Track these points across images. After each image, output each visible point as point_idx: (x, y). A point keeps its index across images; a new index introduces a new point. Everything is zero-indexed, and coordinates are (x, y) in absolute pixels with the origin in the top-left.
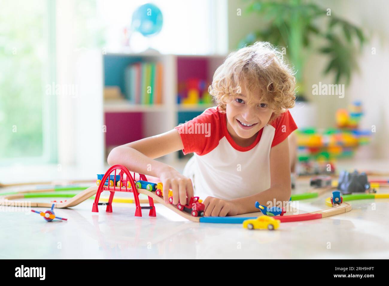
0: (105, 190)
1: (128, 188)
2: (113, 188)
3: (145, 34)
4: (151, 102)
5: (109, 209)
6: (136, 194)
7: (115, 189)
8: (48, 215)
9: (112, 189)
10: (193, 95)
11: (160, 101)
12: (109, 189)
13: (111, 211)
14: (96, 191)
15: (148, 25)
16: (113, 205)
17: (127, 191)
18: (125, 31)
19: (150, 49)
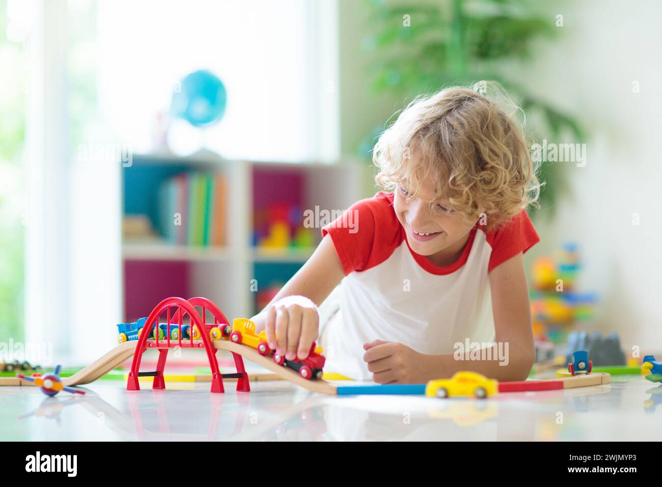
0: (150, 347)
1: (194, 342)
2: (166, 342)
3: (196, 122)
4: (205, 242)
5: (159, 383)
6: (212, 351)
7: (169, 345)
8: (48, 384)
9: (164, 345)
10: (280, 233)
11: (221, 240)
12: (158, 345)
13: (163, 387)
14: (134, 351)
15: (201, 108)
16: (166, 374)
17: (192, 345)
18: (160, 117)
19: (203, 150)
